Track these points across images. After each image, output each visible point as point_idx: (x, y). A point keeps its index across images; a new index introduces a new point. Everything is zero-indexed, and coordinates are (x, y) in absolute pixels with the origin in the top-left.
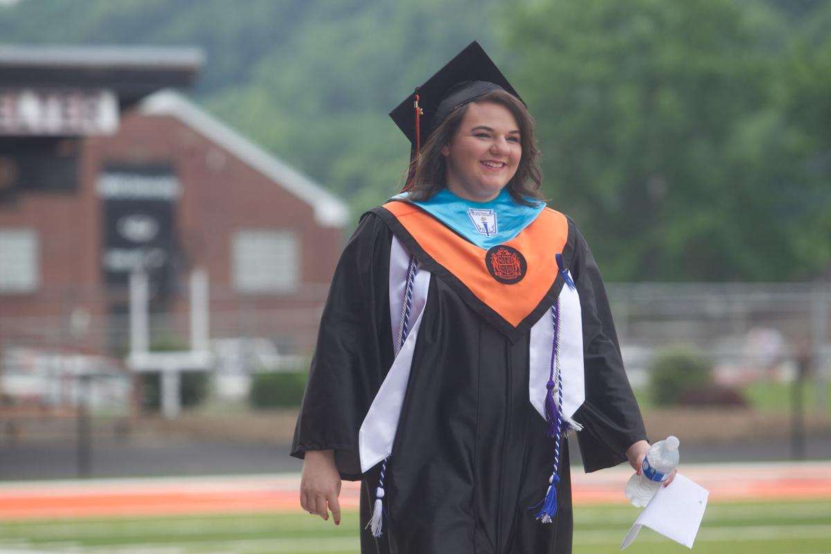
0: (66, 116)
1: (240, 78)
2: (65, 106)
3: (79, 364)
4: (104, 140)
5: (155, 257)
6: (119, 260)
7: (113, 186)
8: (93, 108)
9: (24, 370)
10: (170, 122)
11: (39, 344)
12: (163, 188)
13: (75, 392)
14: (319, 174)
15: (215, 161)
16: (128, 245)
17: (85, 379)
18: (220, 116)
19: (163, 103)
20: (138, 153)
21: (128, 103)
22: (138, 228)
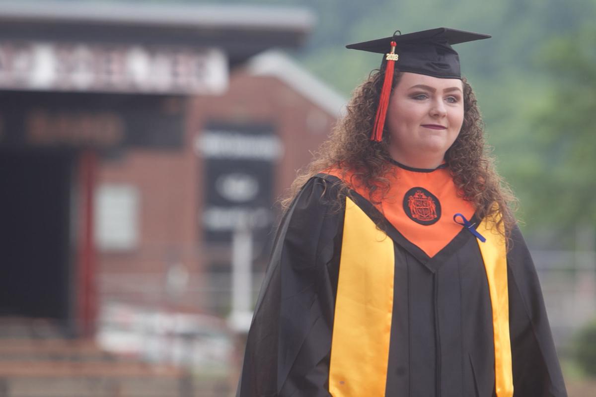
0: (175, 74)
2: (175, 63)
3: (182, 323)
4: (211, 98)
5: (259, 217)
6: (219, 219)
8: (201, 66)
9: (125, 328)
10: (274, 82)
11: (138, 301)
13: (178, 351)
16: (227, 204)
17: (189, 337)
21: (237, 62)
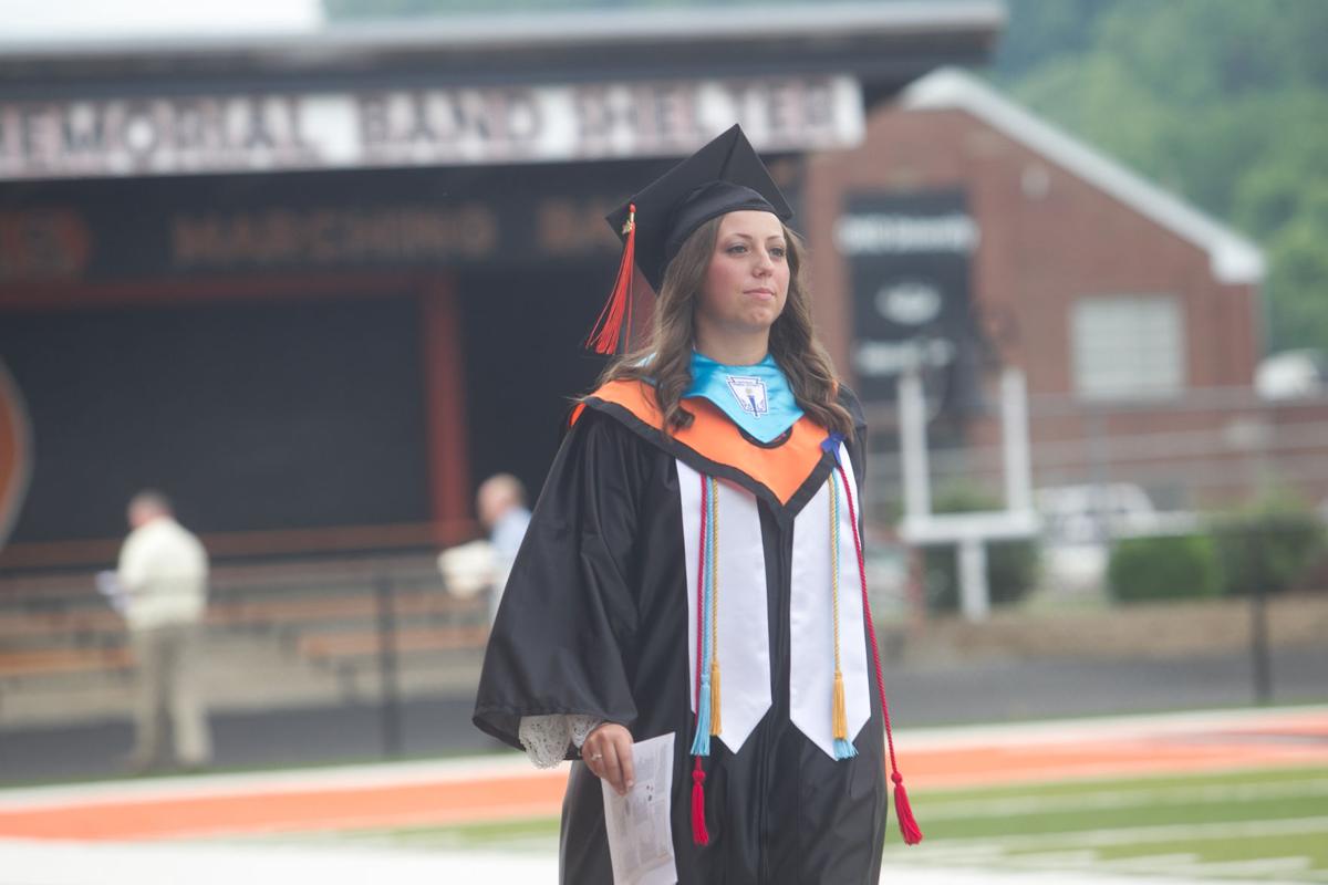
0: (776, 122)
1: (1075, 42)
2: (774, 104)
6: (878, 358)
7: (864, 234)
10: (959, 119)
12: (951, 233)
14: (1215, 201)
15: (1035, 182)
16: (895, 333)
18: (1038, 108)
19: (941, 89)
20: (904, 178)
21: (878, 96)
22: (910, 304)
